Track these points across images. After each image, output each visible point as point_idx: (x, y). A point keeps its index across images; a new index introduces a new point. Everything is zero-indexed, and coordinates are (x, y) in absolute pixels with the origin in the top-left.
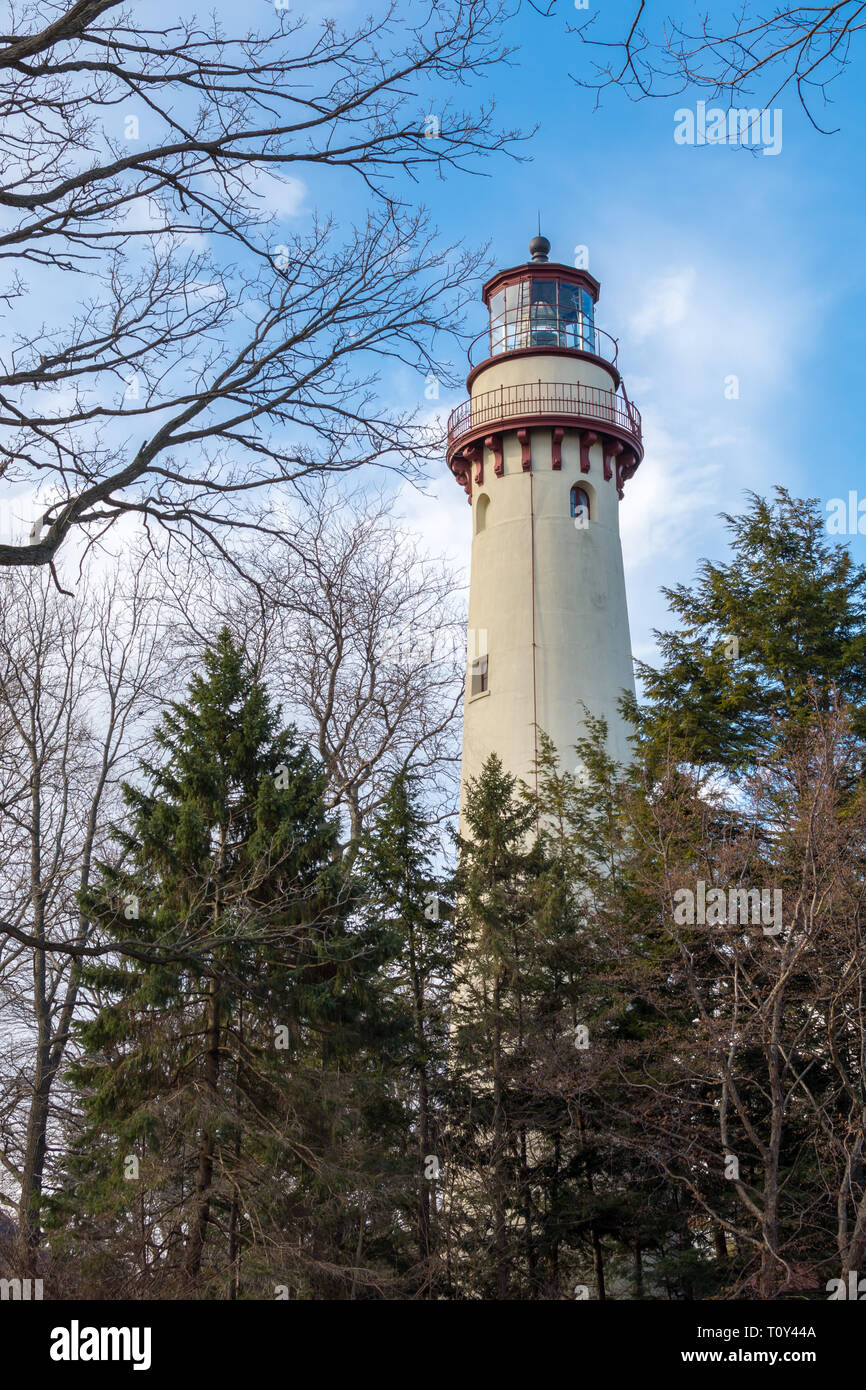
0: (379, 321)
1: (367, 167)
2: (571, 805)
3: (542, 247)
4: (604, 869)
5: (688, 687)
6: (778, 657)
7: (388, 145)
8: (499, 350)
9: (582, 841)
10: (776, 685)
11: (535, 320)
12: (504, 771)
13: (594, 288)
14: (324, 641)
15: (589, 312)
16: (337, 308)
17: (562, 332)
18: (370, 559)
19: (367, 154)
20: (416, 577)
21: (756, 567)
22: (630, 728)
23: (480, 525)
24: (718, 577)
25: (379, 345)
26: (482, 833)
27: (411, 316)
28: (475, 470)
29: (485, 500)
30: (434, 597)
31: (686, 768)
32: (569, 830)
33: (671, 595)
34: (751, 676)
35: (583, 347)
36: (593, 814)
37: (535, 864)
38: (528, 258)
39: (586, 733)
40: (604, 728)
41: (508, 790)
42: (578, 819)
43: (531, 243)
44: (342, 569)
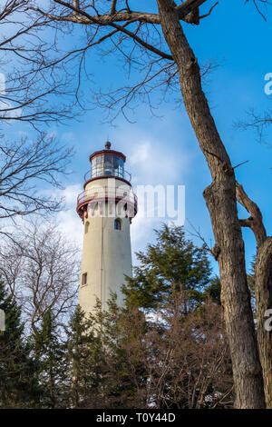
0: (40, 168)
1: (34, 122)
2: (105, 321)
3: (108, 145)
4: (115, 342)
5: (141, 283)
6: (169, 274)
7: (40, 116)
8: (94, 176)
9: (107, 332)
10: (169, 283)
11: (105, 168)
12: (82, 309)
13: (124, 158)
14: (36, 267)
15: (122, 166)
16: (27, 164)
17: (114, 171)
18: (52, 241)
19: (34, 118)
20: (66, 247)
21: (164, 246)
22: (124, 296)
23: (86, 231)
24: (153, 249)
25: (40, 176)
26: (74, 330)
27: (50, 167)
28: (85, 214)
29: (88, 223)
30: (72, 254)
31: (142, 309)
32: (104, 329)
33: (137, 254)
34: (161, 280)
35: (120, 176)
36: (112, 324)
37: (90, 339)
38: (104, 148)
39: (110, 298)
40: (116, 296)
41: (83, 315)
42: (107, 325)
43: (105, 144)
44: (43, 244)
